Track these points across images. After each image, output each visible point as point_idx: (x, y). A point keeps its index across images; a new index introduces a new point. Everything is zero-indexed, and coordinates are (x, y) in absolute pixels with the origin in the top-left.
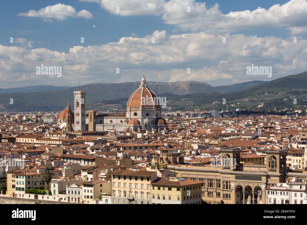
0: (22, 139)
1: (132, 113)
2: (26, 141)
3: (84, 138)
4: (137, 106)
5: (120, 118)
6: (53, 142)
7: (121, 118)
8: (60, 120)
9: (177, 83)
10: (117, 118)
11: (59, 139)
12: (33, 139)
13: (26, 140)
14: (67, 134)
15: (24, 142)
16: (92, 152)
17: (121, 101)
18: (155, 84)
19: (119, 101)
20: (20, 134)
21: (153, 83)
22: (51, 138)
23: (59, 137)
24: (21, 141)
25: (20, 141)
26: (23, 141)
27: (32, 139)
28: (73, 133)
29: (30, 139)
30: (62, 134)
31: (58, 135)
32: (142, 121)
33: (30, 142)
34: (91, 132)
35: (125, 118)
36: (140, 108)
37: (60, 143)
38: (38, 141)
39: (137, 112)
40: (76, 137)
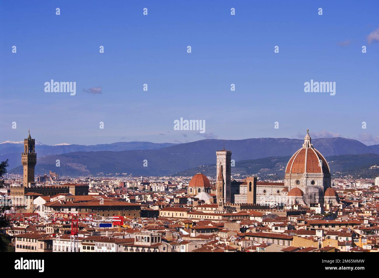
0: (167, 212)
1: (293, 180)
2: (173, 215)
3: (248, 212)
4: (300, 172)
5: (276, 187)
6: (211, 217)
7: (278, 187)
8: (191, 189)
9: (318, 141)
10: (272, 187)
11: (215, 213)
12: (183, 212)
13: (173, 213)
14: (225, 207)
15: (171, 216)
16: (275, 229)
17: (244, 163)
18: (289, 141)
19: (241, 163)
20: (165, 206)
21: (286, 140)
22: (203, 211)
23: (215, 211)
24: (167, 215)
25: (165, 215)
26: (169, 215)
27: (181, 212)
28: (232, 206)
29: (179, 213)
30: (219, 206)
31: (213, 208)
32: (306, 191)
33: (178, 216)
34: (249, 204)
35: (283, 187)
36: (304, 174)
37: (219, 218)
38: (189, 215)
39: (299, 180)
40: (236, 211)
